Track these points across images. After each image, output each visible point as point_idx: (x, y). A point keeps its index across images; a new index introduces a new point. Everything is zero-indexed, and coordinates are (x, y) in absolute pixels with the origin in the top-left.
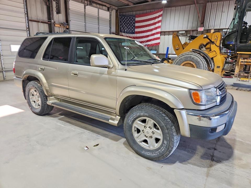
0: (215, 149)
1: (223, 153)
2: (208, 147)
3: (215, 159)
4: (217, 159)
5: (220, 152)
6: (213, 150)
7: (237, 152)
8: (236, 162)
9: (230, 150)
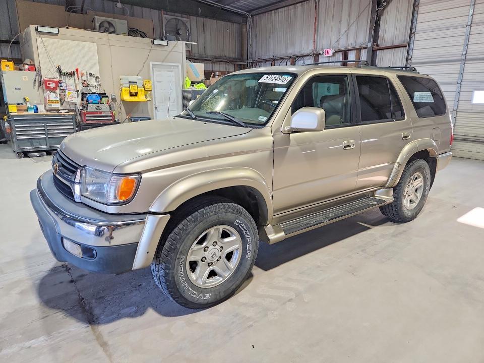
0: (72, 281)
1: (56, 285)
2: (86, 277)
3: (63, 269)
4: (58, 270)
5: (62, 282)
6: (74, 277)
7: (33, 301)
8: (28, 285)
9: (46, 297)
